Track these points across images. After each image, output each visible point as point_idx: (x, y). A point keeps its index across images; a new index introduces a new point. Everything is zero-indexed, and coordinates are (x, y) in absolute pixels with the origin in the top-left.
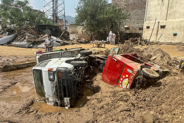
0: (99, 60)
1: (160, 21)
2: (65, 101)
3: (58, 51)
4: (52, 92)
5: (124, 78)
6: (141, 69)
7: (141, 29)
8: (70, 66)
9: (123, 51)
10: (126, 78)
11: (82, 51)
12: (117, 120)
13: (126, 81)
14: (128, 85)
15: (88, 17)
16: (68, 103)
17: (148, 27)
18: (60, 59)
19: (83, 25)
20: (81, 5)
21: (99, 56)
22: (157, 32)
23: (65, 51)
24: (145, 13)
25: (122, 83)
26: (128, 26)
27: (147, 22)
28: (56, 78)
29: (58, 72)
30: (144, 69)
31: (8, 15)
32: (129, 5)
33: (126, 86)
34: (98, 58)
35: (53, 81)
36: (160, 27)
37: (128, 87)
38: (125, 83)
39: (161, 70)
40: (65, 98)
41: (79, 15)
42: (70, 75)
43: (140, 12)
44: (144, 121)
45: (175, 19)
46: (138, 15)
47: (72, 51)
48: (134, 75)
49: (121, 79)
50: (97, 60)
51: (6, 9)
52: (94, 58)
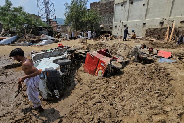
0: (81, 55)
1: (123, 22)
2: (55, 93)
3: (50, 50)
4: (44, 86)
5: (99, 70)
6: (110, 63)
7: (111, 28)
8: (56, 66)
9: (99, 46)
10: (100, 69)
11: (68, 50)
12: (90, 114)
13: (100, 72)
14: (101, 74)
15: (73, 20)
16: (57, 94)
17: (116, 26)
18: (49, 59)
19: (70, 26)
20: (68, 10)
21: (81, 51)
22: (122, 29)
23: (55, 50)
24: (113, 16)
25: (98, 73)
26: (102, 26)
27: (115, 22)
28: (45, 76)
29: (46, 72)
30: (112, 63)
31: (7, 20)
32: (102, 10)
33: (100, 75)
34: (81, 53)
35: (44, 79)
36: (123, 26)
37: (102, 76)
38: (100, 73)
39: (124, 61)
40: (55, 91)
41: (67, 19)
42: (56, 73)
43: (110, 15)
44: (110, 113)
45: (133, 20)
46: (109, 17)
47: (60, 50)
48: (106, 67)
49: (97, 70)
50: (80, 55)
51: (5, 15)
52: (78, 54)
